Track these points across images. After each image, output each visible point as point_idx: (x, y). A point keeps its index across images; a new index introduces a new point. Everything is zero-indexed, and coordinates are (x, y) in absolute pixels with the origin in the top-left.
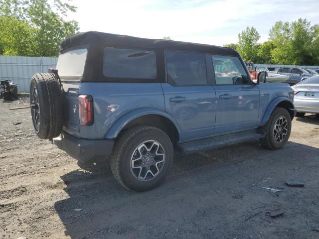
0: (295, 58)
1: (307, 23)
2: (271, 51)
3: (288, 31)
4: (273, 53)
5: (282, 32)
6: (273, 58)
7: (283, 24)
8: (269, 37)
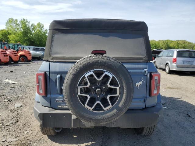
0: (25, 42)
1: (28, 22)
2: (9, 36)
3: (18, 25)
4: (11, 37)
5: (14, 25)
6: (11, 41)
7: (14, 20)
8: (6, 27)
